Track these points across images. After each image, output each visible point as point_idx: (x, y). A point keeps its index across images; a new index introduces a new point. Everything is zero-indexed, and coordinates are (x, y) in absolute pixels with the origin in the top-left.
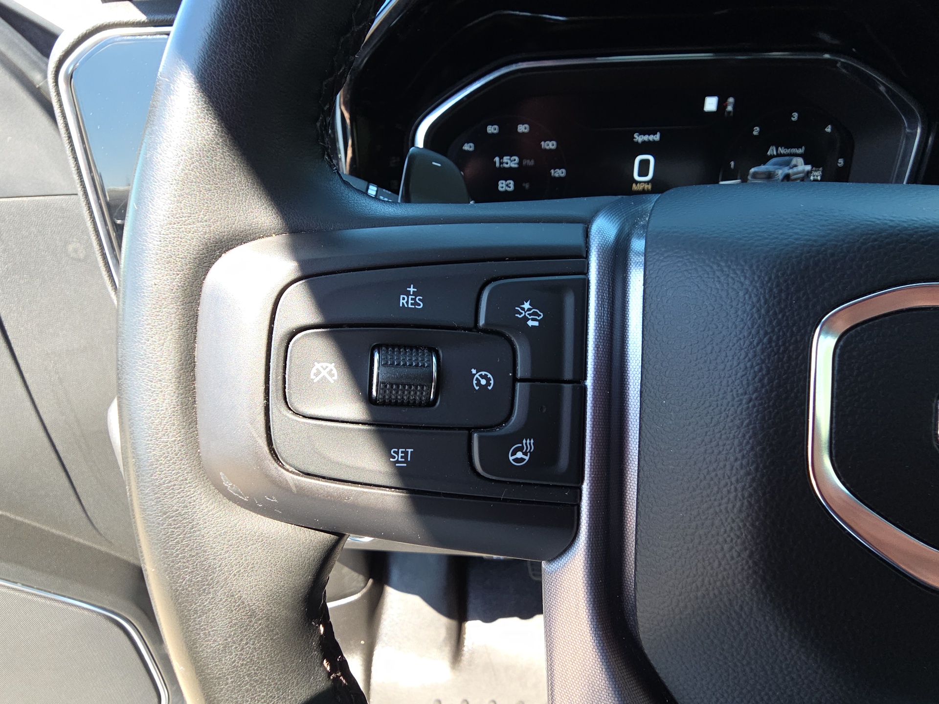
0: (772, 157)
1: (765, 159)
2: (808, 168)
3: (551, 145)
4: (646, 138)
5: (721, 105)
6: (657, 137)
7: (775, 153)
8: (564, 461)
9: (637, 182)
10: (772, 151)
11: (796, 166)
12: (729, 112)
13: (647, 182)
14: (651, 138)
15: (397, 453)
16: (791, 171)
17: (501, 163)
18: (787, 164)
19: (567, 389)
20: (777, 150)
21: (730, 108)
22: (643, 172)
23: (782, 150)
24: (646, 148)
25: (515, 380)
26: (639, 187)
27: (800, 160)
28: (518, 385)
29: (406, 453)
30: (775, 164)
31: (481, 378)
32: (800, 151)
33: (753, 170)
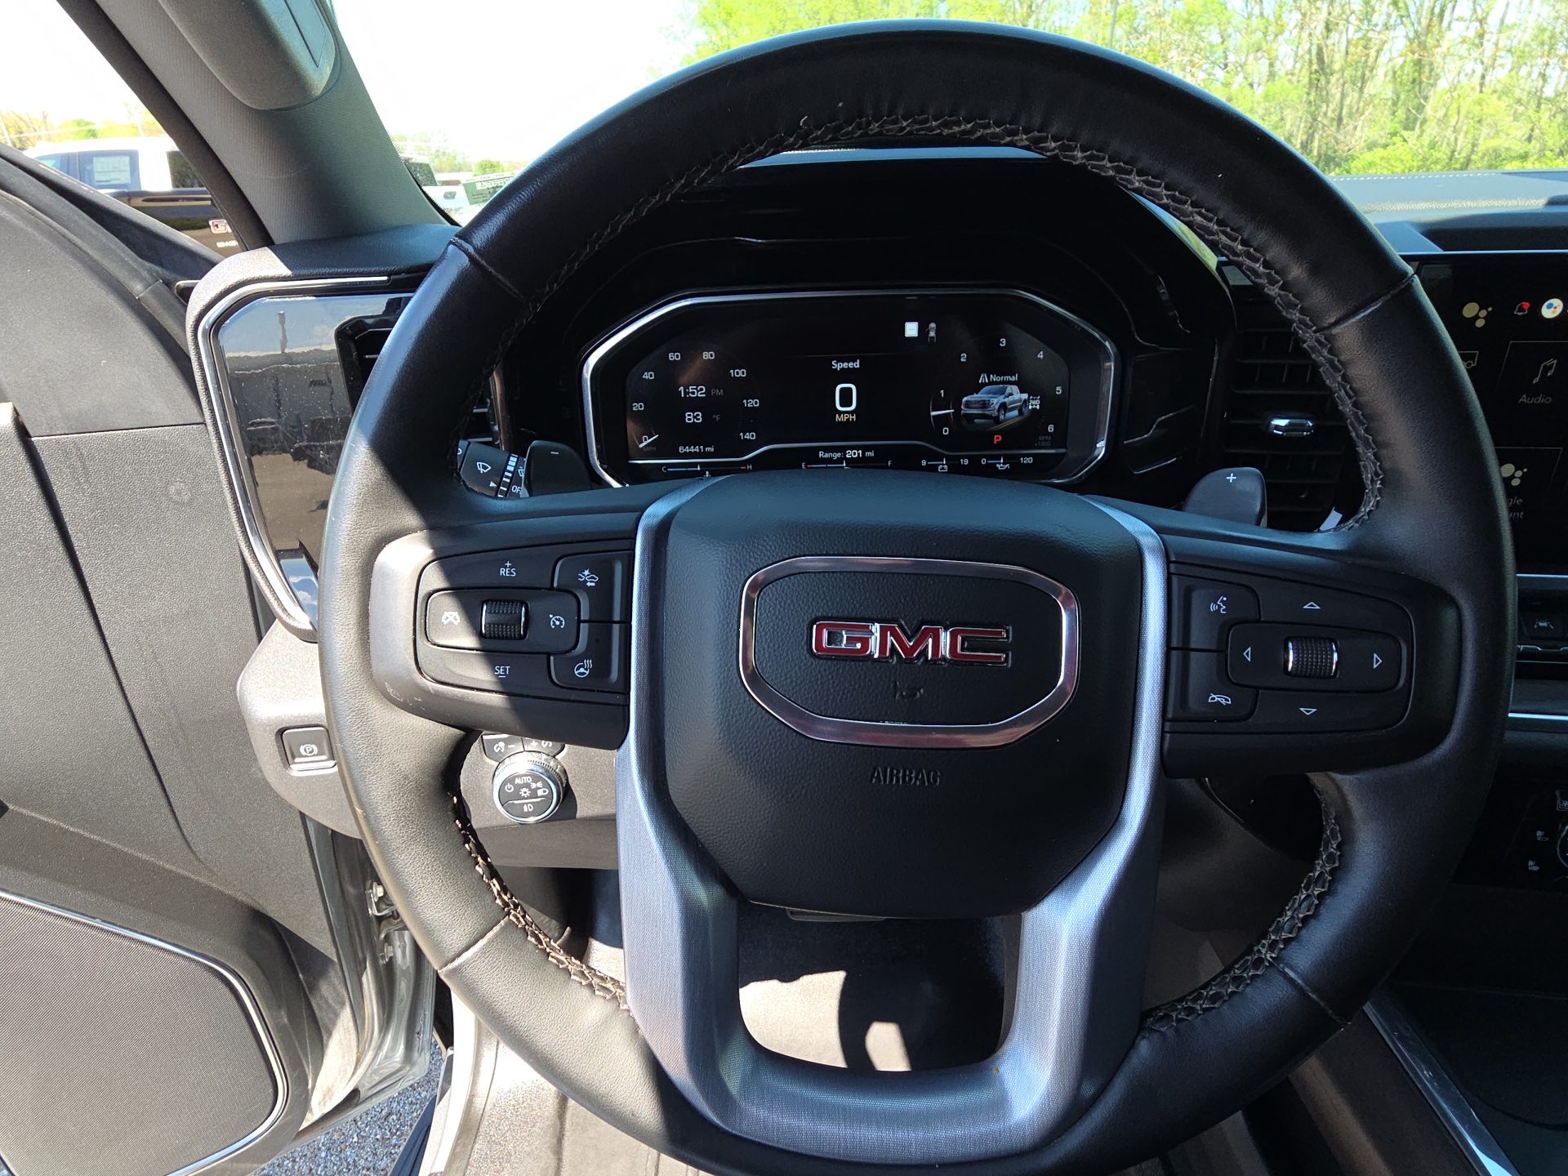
0: (985, 385)
1: (978, 388)
2: (1025, 396)
3: (741, 373)
4: (845, 365)
5: (922, 330)
6: (857, 365)
7: (987, 381)
8: (614, 675)
9: (840, 413)
10: (983, 378)
11: (1011, 394)
12: (932, 338)
13: (851, 413)
14: (851, 365)
15: (499, 669)
16: (1006, 400)
17: (686, 393)
18: (1002, 392)
19: (616, 627)
20: (989, 378)
21: (932, 334)
22: (846, 400)
23: (994, 378)
24: (846, 376)
25: (579, 621)
26: (843, 418)
27: (1015, 389)
28: (581, 624)
29: (506, 669)
30: (989, 392)
31: (556, 621)
32: (1014, 378)
33: (965, 399)
